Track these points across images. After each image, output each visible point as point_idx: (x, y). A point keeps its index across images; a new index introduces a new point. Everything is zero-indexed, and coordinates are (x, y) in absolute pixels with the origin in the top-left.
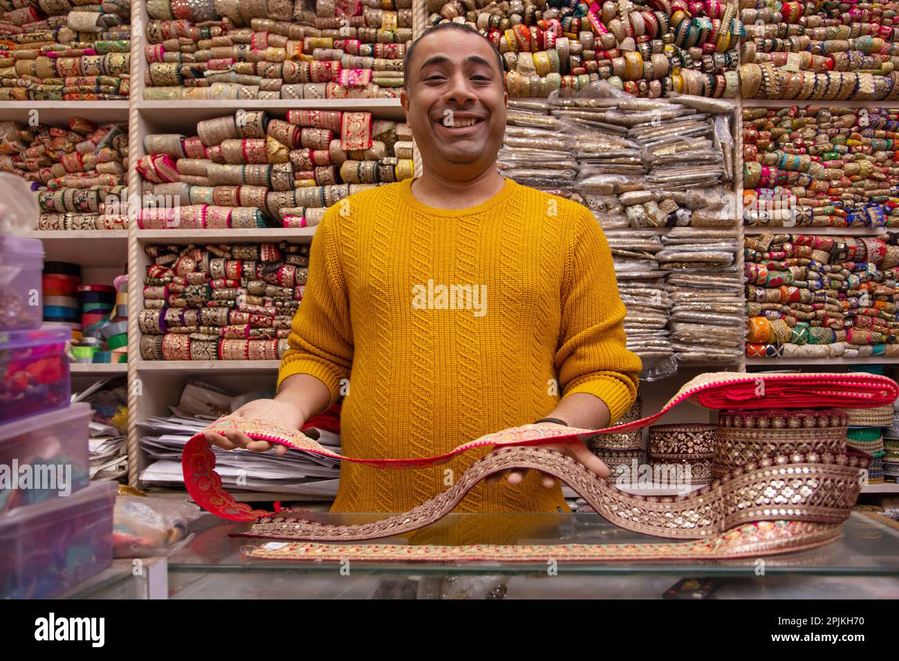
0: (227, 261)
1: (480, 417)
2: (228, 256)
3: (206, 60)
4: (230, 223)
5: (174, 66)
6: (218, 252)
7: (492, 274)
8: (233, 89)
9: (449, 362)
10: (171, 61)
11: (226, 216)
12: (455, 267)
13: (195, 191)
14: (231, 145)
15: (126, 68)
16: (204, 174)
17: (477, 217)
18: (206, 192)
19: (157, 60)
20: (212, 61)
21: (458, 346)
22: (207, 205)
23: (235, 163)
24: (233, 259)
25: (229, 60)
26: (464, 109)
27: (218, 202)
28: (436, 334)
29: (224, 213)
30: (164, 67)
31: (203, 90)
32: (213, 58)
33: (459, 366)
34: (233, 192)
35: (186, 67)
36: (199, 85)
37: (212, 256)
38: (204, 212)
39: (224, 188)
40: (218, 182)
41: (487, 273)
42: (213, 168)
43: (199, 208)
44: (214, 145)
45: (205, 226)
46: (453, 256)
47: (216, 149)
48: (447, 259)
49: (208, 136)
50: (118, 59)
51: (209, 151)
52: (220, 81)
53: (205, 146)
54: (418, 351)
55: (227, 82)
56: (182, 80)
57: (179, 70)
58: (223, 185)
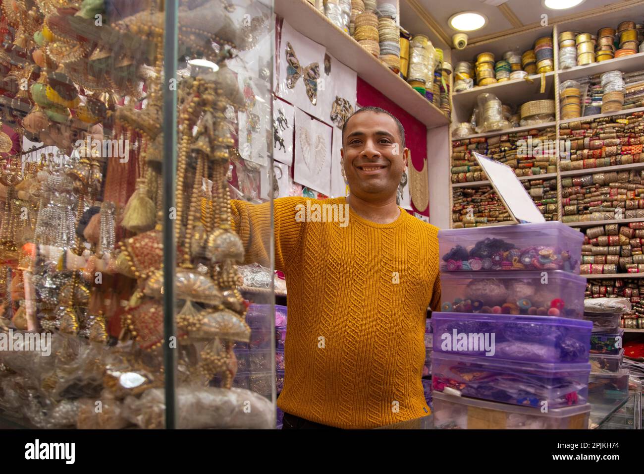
0: (600, 287)
1: (386, 350)
2: (599, 284)
3: (589, 203)
4: (603, 272)
5: (575, 207)
6: (595, 283)
7: (403, 267)
8: (602, 215)
9: (372, 316)
10: (573, 205)
11: (601, 269)
12: (381, 260)
13: (586, 258)
14: (602, 239)
15: (556, 210)
16: (591, 251)
17: (392, 230)
18: (591, 259)
19: (567, 205)
20: (592, 203)
21: (379, 307)
22: (591, 264)
23: (603, 246)
24: (602, 286)
25: (599, 202)
26: (373, 162)
27: (596, 263)
28: (367, 298)
29: (600, 267)
30: (571, 208)
31: (589, 216)
32: (592, 201)
33: (378, 319)
34: (604, 258)
35: (581, 208)
36: (586, 214)
37: (593, 285)
38: (591, 267)
39: (599, 256)
40: (596, 254)
41: (400, 266)
42: (594, 249)
43: (589, 266)
44: (593, 238)
45: (591, 273)
46: (380, 253)
47: (595, 240)
48: (377, 254)
49: (592, 235)
50: (552, 207)
51: (591, 241)
52: (596, 211)
53: (589, 239)
54: (353, 307)
55: (599, 211)
56: (578, 212)
57: (578, 208)
58: (598, 255)
